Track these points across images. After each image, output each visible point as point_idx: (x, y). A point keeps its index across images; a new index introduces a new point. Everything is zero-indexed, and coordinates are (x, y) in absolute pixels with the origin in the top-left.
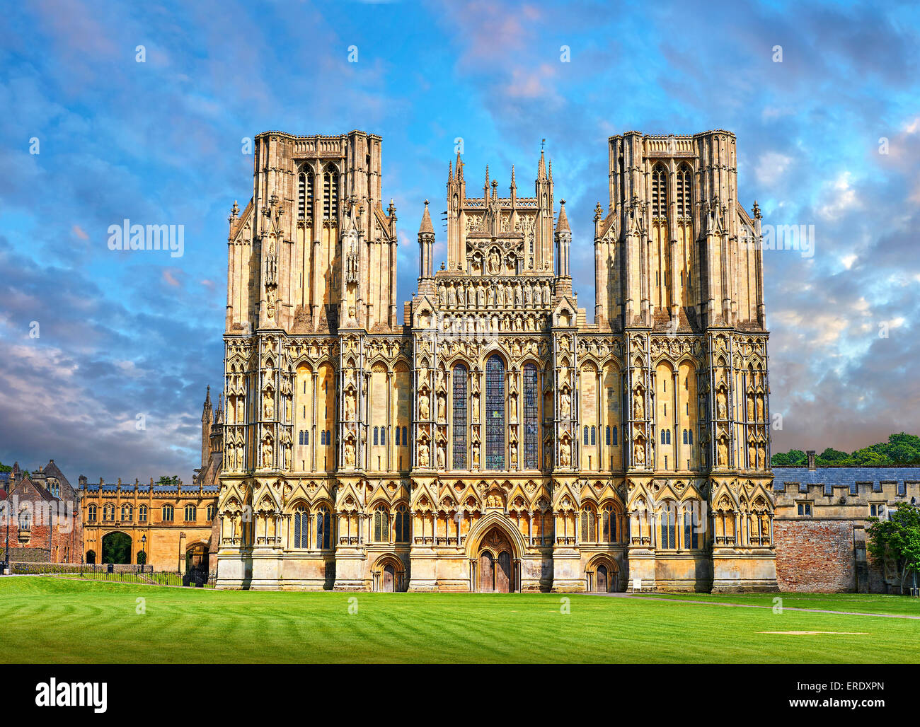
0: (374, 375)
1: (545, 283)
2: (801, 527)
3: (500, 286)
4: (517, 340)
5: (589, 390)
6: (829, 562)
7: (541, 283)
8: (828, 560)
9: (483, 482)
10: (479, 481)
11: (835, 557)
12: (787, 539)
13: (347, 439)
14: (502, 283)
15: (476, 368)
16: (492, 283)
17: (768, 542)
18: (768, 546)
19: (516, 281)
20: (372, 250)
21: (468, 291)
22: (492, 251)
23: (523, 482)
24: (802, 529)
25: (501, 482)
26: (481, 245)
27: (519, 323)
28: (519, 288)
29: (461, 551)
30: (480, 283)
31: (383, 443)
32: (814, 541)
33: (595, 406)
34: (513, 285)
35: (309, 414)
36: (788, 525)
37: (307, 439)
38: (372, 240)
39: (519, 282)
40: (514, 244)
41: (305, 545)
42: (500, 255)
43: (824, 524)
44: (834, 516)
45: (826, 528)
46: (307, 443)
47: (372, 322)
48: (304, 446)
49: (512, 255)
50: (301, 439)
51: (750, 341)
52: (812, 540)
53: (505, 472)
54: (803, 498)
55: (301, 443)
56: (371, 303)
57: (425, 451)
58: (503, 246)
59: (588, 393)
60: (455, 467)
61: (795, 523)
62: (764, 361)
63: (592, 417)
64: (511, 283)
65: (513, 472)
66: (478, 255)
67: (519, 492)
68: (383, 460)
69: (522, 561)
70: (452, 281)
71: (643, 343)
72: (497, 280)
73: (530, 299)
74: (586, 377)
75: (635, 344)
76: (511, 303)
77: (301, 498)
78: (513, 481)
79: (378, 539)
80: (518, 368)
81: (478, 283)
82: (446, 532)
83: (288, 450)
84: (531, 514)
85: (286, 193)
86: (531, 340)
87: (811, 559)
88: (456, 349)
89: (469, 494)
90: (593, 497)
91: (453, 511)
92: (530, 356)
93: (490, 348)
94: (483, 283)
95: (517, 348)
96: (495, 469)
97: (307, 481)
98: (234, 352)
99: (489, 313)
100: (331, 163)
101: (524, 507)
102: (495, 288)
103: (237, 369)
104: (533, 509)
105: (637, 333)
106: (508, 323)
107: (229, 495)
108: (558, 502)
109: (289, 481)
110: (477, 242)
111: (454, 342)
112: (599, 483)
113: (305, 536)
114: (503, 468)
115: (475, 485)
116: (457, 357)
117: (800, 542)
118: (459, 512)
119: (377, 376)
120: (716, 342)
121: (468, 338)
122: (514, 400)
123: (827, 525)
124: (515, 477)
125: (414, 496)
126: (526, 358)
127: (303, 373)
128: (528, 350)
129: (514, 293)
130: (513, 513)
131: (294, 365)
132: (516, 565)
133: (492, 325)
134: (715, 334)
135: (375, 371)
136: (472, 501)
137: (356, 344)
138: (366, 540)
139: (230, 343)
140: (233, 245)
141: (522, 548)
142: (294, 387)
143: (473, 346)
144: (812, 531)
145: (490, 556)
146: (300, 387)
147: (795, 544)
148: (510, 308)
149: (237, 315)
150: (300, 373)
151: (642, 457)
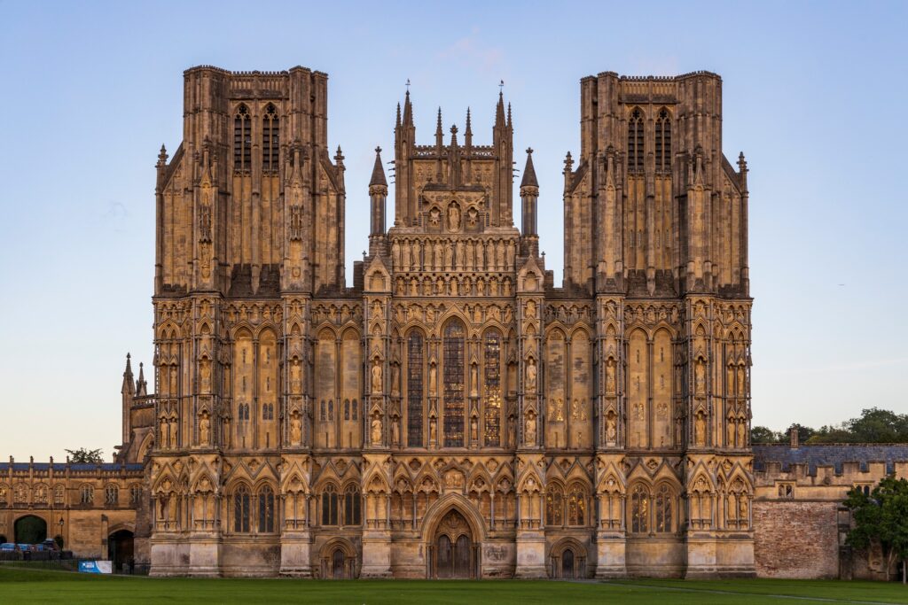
0: (322, 342)
1: (509, 241)
2: (782, 509)
3: (460, 245)
4: (478, 305)
5: (555, 361)
6: (810, 547)
7: (504, 242)
8: (809, 544)
9: (441, 460)
10: (435, 459)
11: (816, 542)
12: (767, 522)
13: (291, 413)
14: (462, 241)
15: (433, 335)
16: (451, 241)
17: (746, 524)
18: (746, 529)
20: (317, 204)
21: (424, 251)
22: (450, 205)
23: (484, 460)
24: (784, 511)
25: (460, 459)
26: (440, 199)
27: (480, 287)
28: (480, 248)
29: (416, 535)
30: (438, 241)
31: (331, 418)
32: (795, 524)
33: (563, 377)
34: (475, 243)
35: (250, 386)
36: (768, 507)
37: (247, 413)
38: (317, 191)
39: (480, 240)
41: (247, 529)
42: (460, 210)
43: (806, 506)
44: (817, 498)
45: (808, 510)
46: (247, 418)
47: (318, 284)
48: (245, 421)
49: (473, 210)
50: (241, 413)
51: (732, 307)
52: (793, 523)
53: (463, 449)
54: (784, 478)
55: (241, 418)
56: (317, 262)
57: (378, 426)
58: (464, 200)
59: (555, 364)
60: (410, 444)
61: (776, 505)
62: (746, 330)
63: (559, 390)
64: (472, 241)
65: (474, 448)
66: (436, 210)
67: (479, 471)
68: (332, 436)
69: (483, 545)
70: (407, 238)
71: (616, 309)
72: (456, 238)
73: (491, 259)
74: (554, 347)
75: (607, 309)
76: (470, 264)
77: (242, 478)
78: (474, 459)
79: (326, 522)
80: (479, 336)
81: (435, 241)
82: (401, 514)
83: (228, 425)
84: (492, 495)
85: (220, 137)
86: (493, 305)
87: (791, 543)
88: (411, 314)
89: (425, 473)
90: (559, 475)
91: (408, 491)
92: (492, 322)
93: (449, 314)
94: (441, 242)
95: (478, 313)
96: (454, 446)
97: (249, 459)
98: (165, 316)
99: (447, 275)
100: (270, 103)
101: (485, 487)
102: (454, 247)
103: (169, 334)
104: (495, 488)
105: (610, 298)
106: (468, 287)
107: (163, 475)
108: (522, 481)
109: (228, 458)
110: (435, 196)
111: (410, 306)
112: (566, 461)
113: (247, 519)
114: (462, 445)
115: (432, 464)
116: (413, 323)
117: (780, 525)
118: (415, 493)
119: (324, 345)
120: (695, 309)
121: (425, 303)
122: (474, 372)
123: (809, 507)
124: (475, 454)
125: (366, 475)
126: (488, 325)
127: (243, 340)
128: (490, 315)
129: (475, 253)
130: (473, 494)
131: (233, 330)
132: (476, 549)
133: (450, 289)
134: (694, 299)
135: (322, 338)
136: (428, 479)
137: (301, 308)
138: (314, 523)
139: (160, 306)
140: (161, 195)
141: (481, 532)
142: (233, 355)
143: (430, 311)
144: (793, 514)
145: (449, 539)
146: (239, 356)
147: (774, 527)
148: (470, 270)
149: (168, 275)
150: (239, 340)
151: (614, 434)
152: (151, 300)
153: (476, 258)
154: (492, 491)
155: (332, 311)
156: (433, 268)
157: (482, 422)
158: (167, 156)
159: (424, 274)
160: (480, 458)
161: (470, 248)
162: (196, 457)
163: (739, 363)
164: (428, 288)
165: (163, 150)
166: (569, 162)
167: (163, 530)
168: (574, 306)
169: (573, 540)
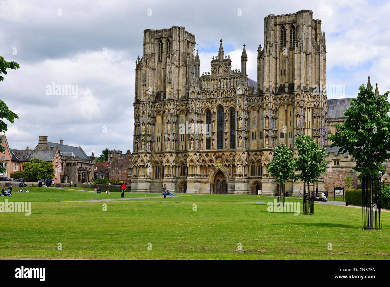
1: (238, 77)
2: (335, 170)
3: (222, 80)
4: (227, 100)
5: (254, 118)
7: (236, 78)
9: (215, 154)
10: (213, 154)
13: (167, 139)
14: (223, 79)
15: (213, 111)
16: (219, 79)
17: (321, 176)
18: (320, 178)
20: (180, 70)
21: (211, 83)
22: (219, 67)
23: (229, 154)
25: (221, 154)
27: (229, 94)
29: (207, 180)
31: (184, 141)
32: (340, 176)
33: (256, 124)
35: (160, 131)
38: (180, 66)
40: (227, 63)
42: (222, 68)
43: (344, 169)
44: (349, 166)
45: (346, 171)
46: (159, 141)
47: (180, 96)
48: (159, 142)
49: (226, 68)
51: (315, 95)
52: (339, 176)
53: (223, 150)
55: (158, 141)
56: (180, 89)
57: (192, 143)
58: (223, 65)
59: (254, 119)
60: (207, 149)
61: (333, 169)
63: (255, 128)
64: (226, 78)
65: (226, 150)
66: (215, 68)
67: (227, 158)
68: (184, 147)
69: (228, 183)
70: (205, 79)
72: (221, 78)
74: (253, 113)
75: (266, 99)
76: (225, 86)
77: (156, 161)
78: (225, 153)
79: (181, 175)
80: (228, 111)
81: (214, 79)
82: (203, 172)
83: (153, 144)
84: (231, 166)
85: (152, 51)
86: (233, 100)
87: (339, 183)
88: (207, 105)
89: (210, 158)
90: (254, 159)
91: (205, 165)
92: (232, 106)
93: (219, 103)
94: (216, 79)
95: (228, 103)
96: (220, 149)
97: (159, 155)
98: (137, 109)
99: (218, 90)
100: (168, 38)
101: (229, 163)
102: (220, 81)
103: (138, 115)
104: (232, 163)
105: (267, 95)
106: (225, 94)
107: (135, 160)
108: (237, 161)
109: (153, 155)
110: (214, 64)
111: (206, 102)
112: (256, 153)
113: (159, 175)
114: (223, 149)
115: (212, 155)
116: (207, 108)
117: (334, 176)
118: (207, 165)
119: (182, 116)
120: (296, 97)
121: (211, 101)
122: (226, 123)
123: (346, 169)
124: (226, 152)
125: (188, 159)
126: (231, 107)
127: (159, 116)
128: (231, 103)
129: (227, 82)
130: (225, 166)
131: (155, 113)
132: (226, 185)
133: (219, 95)
134: (296, 93)
135: (181, 114)
136: (211, 161)
137: (170, 105)
138: (177, 176)
139: (136, 106)
140: (137, 71)
141: (228, 179)
142: (156, 121)
143: (213, 103)
144: (339, 172)
145: (220, 182)
146: (157, 121)
147: (332, 177)
148: (225, 88)
149: (139, 96)
150: (157, 116)
151: (268, 143)
152: (133, 104)
153: (227, 84)
154: (231, 165)
155: (184, 105)
156: (214, 88)
157: (229, 140)
158: (140, 59)
159: (211, 91)
160: (227, 153)
161: (225, 81)
162: (140, 154)
163: (317, 116)
164: (212, 95)
165: (139, 57)
166: (260, 47)
167: (135, 178)
168: (260, 98)
169: (259, 182)
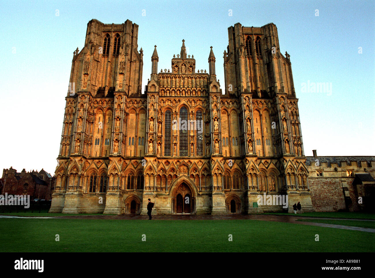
0: (131, 114)
1: (205, 77)
2: (319, 181)
3: (186, 79)
4: (193, 100)
5: (224, 122)
6: (333, 197)
7: (203, 78)
8: (332, 196)
9: (178, 161)
10: (176, 160)
11: (335, 195)
12: (314, 186)
13: (115, 140)
15: (175, 111)
16: (182, 77)
17: (306, 188)
18: (307, 190)
19: (192, 76)
20: (132, 65)
21: (172, 80)
22: (182, 65)
23: (196, 161)
24: (320, 182)
25: (186, 161)
26: (178, 62)
27: (194, 93)
28: (194, 80)
29: (167, 194)
30: (177, 77)
31: (133, 144)
32: (326, 187)
33: (228, 128)
34: (192, 78)
35: (101, 132)
36: (314, 180)
37: (98, 142)
38: (132, 61)
39: (194, 77)
40: (191, 62)
41: (94, 191)
42: (186, 67)
44: (332, 176)
45: (330, 182)
48: (97, 145)
49: (191, 66)
50: (96, 142)
51: (291, 102)
52: (324, 187)
53: (188, 157)
54: (318, 168)
56: (131, 85)
57: (151, 146)
58: (187, 63)
60: (165, 155)
61: (317, 180)
62: (297, 110)
63: (226, 133)
65: (192, 157)
66: (176, 66)
67: (195, 166)
69: (196, 198)
70: (165, 76)
71: (249, 99)
72: (184, 76)
73: (198, 83)
75: (245, 100)
77: (94, 168)
78: (192, 161)
79: (129, 188)
80: (194, 112)
82: (161, 184)
83: (90, 147)
84: (200, 176)
88: (167, 103)
89: (171, 167)
90: (229, 168)
91: (164, 175)
92: (199, 106)
93: (182, 103)
95: (193, 103)
96: (184, 155)
97: (97, 161)
98: (70, 104)
99: (181, 89)
100: (118, 34)
101: (197, 173)
102: (184, 79)
103: (70, 111)
104: (201, 173)
105: (246, 95)
106: (189, 93)
107: (60, 167)
108: (214, 169)
109: (88, 161)
110: (176, 61)
111: (166, 101)
112: (230, 162)
114: (187, 155)
115: (174, 163)
116: (167, 107)
117: (319, 188)
118: (167, 175)
119: (131, 115)
120: (280, 100)
121: (172, 99)
123: (330, 180)
124: (193, 159)
126: (197, 107)
127: (99, 114)
128: (198, 104)
130: (192, 176)
131: (96, 110)
132: (193, 200)
133: (182, 94)
134: (279, 96)
135: (131, 113)
136: (173, 170)
138: (123, 188)
139: (68, 101)
141: (196, 192)
142: (95, 119)
143: (174, 102)
144: (324, 183)
145: (181, 196)
146: (98, 119)
147: (317, 189)
148: (190, 87)
150: (98, 114)
151: (252, 149)
152: (65, 98)
155: (135, 102)
156: (176, 86)
157: (195, 145)
159: (172, 89)
161: (190, 80)
163: (296, 123)
164: (173, 94)
168: (231, 101)
169: (235, 196)
